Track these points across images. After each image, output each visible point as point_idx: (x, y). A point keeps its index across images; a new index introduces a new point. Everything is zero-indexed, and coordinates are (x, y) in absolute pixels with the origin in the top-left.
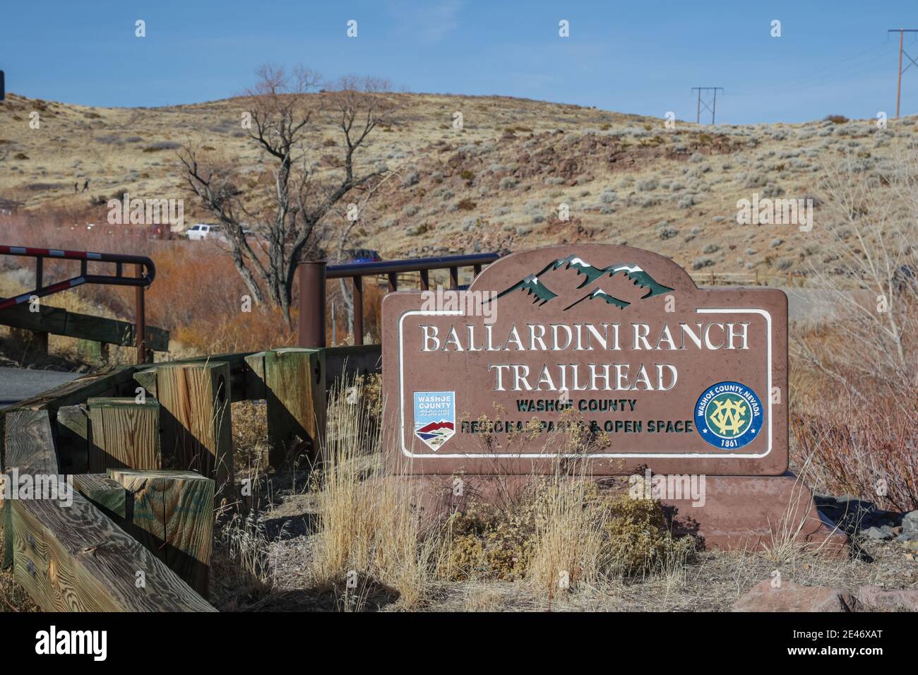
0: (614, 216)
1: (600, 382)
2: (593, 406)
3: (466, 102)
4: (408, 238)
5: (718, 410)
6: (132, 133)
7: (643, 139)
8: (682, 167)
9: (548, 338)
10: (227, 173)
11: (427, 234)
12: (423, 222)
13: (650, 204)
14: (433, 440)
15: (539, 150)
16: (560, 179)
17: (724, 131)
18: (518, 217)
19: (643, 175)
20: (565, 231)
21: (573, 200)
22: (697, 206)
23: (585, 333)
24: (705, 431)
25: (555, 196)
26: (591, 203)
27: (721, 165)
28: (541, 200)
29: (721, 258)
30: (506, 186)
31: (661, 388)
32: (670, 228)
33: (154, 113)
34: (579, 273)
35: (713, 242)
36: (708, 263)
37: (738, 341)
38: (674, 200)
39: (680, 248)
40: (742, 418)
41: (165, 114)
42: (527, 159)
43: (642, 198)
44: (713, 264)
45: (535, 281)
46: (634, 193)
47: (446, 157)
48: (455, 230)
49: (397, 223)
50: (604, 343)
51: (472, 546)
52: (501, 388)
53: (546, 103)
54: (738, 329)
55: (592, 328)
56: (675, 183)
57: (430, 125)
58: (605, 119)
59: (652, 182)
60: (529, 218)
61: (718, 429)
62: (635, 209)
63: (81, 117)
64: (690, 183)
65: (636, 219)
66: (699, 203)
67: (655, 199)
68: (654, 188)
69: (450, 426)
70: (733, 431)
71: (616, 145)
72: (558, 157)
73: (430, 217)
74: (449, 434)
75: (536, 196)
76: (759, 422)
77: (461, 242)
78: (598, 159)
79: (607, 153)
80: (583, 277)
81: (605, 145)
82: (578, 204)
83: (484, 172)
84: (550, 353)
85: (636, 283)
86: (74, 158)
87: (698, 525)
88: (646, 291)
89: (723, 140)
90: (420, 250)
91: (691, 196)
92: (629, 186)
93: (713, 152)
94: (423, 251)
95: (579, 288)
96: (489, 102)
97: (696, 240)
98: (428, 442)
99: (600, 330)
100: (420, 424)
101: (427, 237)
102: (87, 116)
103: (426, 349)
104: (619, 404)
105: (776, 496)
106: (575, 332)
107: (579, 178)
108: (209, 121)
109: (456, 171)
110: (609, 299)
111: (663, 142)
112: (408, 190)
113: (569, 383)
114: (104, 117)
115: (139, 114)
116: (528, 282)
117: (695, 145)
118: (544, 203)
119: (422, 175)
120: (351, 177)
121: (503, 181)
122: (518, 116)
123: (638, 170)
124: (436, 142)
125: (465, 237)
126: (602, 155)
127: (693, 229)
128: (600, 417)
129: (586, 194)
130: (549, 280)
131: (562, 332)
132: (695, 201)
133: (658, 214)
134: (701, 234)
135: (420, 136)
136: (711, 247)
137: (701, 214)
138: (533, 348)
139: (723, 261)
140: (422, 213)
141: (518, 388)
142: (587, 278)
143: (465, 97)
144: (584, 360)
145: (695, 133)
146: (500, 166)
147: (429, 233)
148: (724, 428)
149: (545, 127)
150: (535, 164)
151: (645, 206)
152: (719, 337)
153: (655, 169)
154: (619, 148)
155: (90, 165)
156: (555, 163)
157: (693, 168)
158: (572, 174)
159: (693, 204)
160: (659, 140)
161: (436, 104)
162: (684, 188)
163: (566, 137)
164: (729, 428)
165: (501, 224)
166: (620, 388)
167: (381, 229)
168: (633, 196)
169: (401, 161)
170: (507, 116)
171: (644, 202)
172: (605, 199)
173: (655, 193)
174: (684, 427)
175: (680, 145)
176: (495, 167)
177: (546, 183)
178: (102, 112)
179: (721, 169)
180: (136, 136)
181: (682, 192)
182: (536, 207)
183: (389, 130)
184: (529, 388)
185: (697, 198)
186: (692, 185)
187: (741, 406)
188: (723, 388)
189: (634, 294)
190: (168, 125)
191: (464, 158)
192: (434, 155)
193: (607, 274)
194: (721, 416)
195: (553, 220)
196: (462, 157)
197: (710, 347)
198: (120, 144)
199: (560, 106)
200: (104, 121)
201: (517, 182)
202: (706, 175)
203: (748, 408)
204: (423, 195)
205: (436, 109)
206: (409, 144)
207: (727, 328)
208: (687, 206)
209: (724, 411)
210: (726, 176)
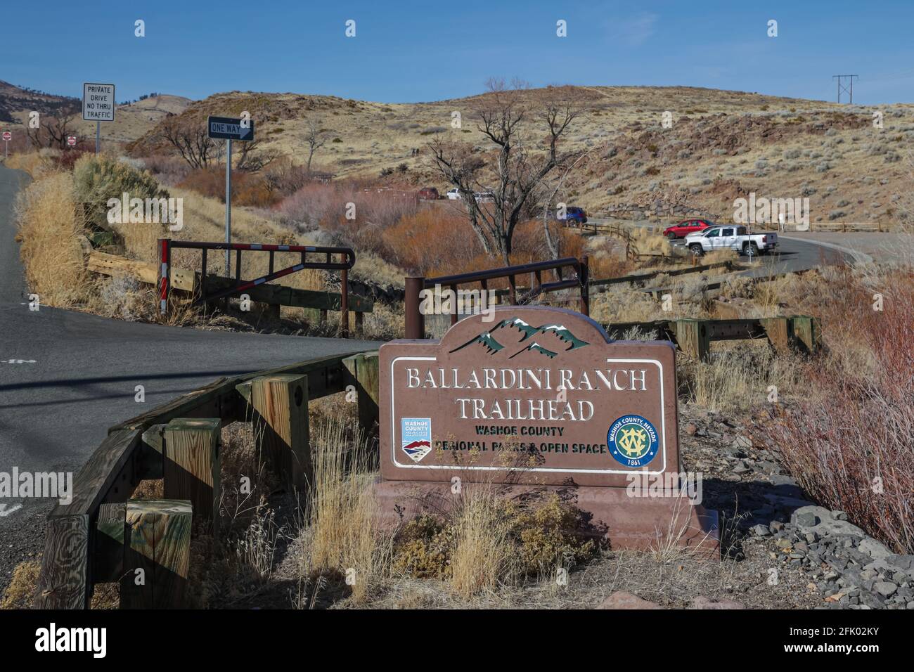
0: (766, 178)
1: (537, 413)
2: (532, 432)
3: (656, 92)
4: (609, 197)
5: (625, 437)
6: (413, 122)
7: (788, 119)
8: (820, 140)
9: (498, 379)
10: (477, 150)
11: (622, 194)
12: (619, 185)
13: (794, 169)
14: (415, 454)
15: (708, 129)
16: (724, 150)
17: (853, 111)
18: (691, 180)
19: (789, 146)
20: (727, 191)
21: (734, 166)
22: (832, 170)
23: (526, 376)
24: (616, 453)
25: (720, 164)
26: (748, 168)
27: (852, 137)
28: (709, 167)
29: (851, 211)
30: (683, 156)
31: (582, 419)
32: (809, 187)
33: (429, 107)
34: (520, 330)
35: (844, 198)
36: (840, 215)
37: (638, 384)
38: (813, 165)
39: (819, 203)
40: (643, 443)
41: (437, 107)
42: (698, 136)
43: (788, 165)
44: (845, 215)
45: (489, 335)
46: (781, 160)
47: (637, 135)
48: (643, 191)
49: (600, 185)
50: (539, 383)
51: (418, 549)
52: (464, 417)
53: (718, 91)
54: (638, 375)
55: (530, 372)
56: (814, 153)
57: (629, 109)
58: (764, 102)
59: (796, 151)
60: (700, 181)
61: (625, 452)
62: (782, 173)
63: (379, 111)
64: (826, 152)
65: (783, 181)
66: (833, 167)
67: (797, 165)
68: (797, 156)
69: (427, 444)
70: (636, 453)
71: (768, 124)
72: (723, 133)
73: (625, 181)
74: (428, 450)
75: (706, 164)
76: (655, 447)
77: (647, 200)
78: (753, 135)
79: (761, 130)
80: (523, 332)
81: (759, 124)
82: (737, 170)
83: (666, 146)
84: (499, 391)
85: (561, 338)
86: (373, 140)
87: (608, 528)
88: (569, 344)
89: (853, 118)
90: (616, 206)
91: (825, 162)
92: (778, 155)
93: (845, 127)
94: (619, 207)
95: (520, 341)
96: (674, 91)
97: (831, 197)
98: (412, 456)
99: (536, 374)
100: (405, 443)
101: (622, 196)
102: (383, 110)
103: (411, 386)
104: (551, 431)
105: (667, 506)
106: (517, 374)
107: (739, 149)
108: (467, 111)
109: (644, 145)
110: (542, 351)
111: (804, 120)
112: (608, 160)
113: (514, 414)
114: (395, 111)
115: (419, 107)
116: (483, 336)
117: (830, 123)
118: (712, 169)
119: (619, 149)
120: (555, 158)
121: (680, 153)
122: (696, 101)
123: (785, 143)
124: (633, 123)
125: (651, 196)
126: (757, 131)
127: (828, 188)
128: (538, 440)
129: (744, 162)
130: (497, 335)
131: (508, 374)
132: (830, 166)
133: (801, 176)
134: (835, 191)
135: (621, 119)
136: (843, 202)
137: (835, 176)
138: (488, 387)
139: (852, 213)
140: (619, 177)
141: (477, 417)
142: (526, 334)
143: (656, 88)
144: (524, 396)
145: (829, 113)
146: (678, 141)
147: (624, 193)
148: (629, 451)
149: (717, 109)
150: (705, 139)
151: (790, 171)
152: (624, 381)
153: (798, 142)
154: (770, 126)
155: (383, 146)
156: (720, 138)
157: (829, 140)
158: (733, 146)
159: (828, 168)
160: (801, 119)
161: (634, 94)
162: (821, 156)
163: (728, 118)
164: (633, 451)
165: (678, 186)
166: (551, 418)
167: (588, 190)
168: (781, 163)
169: (604, 139)
170: (688, 101)
171: (789, 167)
172: (759, 166)
173: (799, 160)
174: (599, 449)
175: (818, 123)
176: (674, 142)
177: (714, 154)
178: (393, 107)
179: (850, 141)
180: (416, 123)
181: (820, 159)
182: (705, 172)
183: (598, 115)
184: (485, 417)
185: (831, 164)
186: (828, 153)
187: (642, 434)
188: (628, 420)
189: (560, 347)
190: (438, 115)
191: (651, 136)
192: (629, 134)
193: (541, 331)
194: (627, 441)
195: (718, 182)
196: (649, 135)
197: (618, 388)
198: (405, 130)
199: (728, 93)
200: (395, 114)
201: (691, 154)
202: (839, 145)
203: (647, 436)
204: (620, 164)
205: (634, 98)
206: (612, 125)
207: (629, 374)
208: (823, 170)
209: (629, 438)
210: (855, 146)
